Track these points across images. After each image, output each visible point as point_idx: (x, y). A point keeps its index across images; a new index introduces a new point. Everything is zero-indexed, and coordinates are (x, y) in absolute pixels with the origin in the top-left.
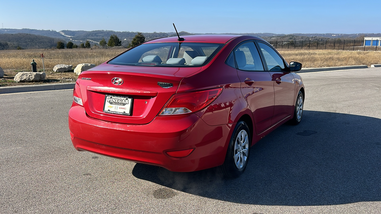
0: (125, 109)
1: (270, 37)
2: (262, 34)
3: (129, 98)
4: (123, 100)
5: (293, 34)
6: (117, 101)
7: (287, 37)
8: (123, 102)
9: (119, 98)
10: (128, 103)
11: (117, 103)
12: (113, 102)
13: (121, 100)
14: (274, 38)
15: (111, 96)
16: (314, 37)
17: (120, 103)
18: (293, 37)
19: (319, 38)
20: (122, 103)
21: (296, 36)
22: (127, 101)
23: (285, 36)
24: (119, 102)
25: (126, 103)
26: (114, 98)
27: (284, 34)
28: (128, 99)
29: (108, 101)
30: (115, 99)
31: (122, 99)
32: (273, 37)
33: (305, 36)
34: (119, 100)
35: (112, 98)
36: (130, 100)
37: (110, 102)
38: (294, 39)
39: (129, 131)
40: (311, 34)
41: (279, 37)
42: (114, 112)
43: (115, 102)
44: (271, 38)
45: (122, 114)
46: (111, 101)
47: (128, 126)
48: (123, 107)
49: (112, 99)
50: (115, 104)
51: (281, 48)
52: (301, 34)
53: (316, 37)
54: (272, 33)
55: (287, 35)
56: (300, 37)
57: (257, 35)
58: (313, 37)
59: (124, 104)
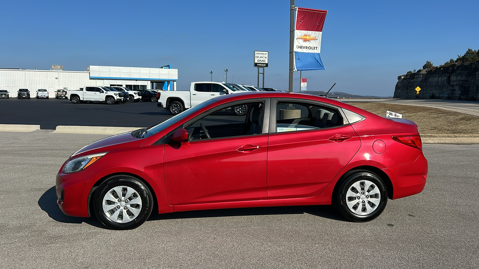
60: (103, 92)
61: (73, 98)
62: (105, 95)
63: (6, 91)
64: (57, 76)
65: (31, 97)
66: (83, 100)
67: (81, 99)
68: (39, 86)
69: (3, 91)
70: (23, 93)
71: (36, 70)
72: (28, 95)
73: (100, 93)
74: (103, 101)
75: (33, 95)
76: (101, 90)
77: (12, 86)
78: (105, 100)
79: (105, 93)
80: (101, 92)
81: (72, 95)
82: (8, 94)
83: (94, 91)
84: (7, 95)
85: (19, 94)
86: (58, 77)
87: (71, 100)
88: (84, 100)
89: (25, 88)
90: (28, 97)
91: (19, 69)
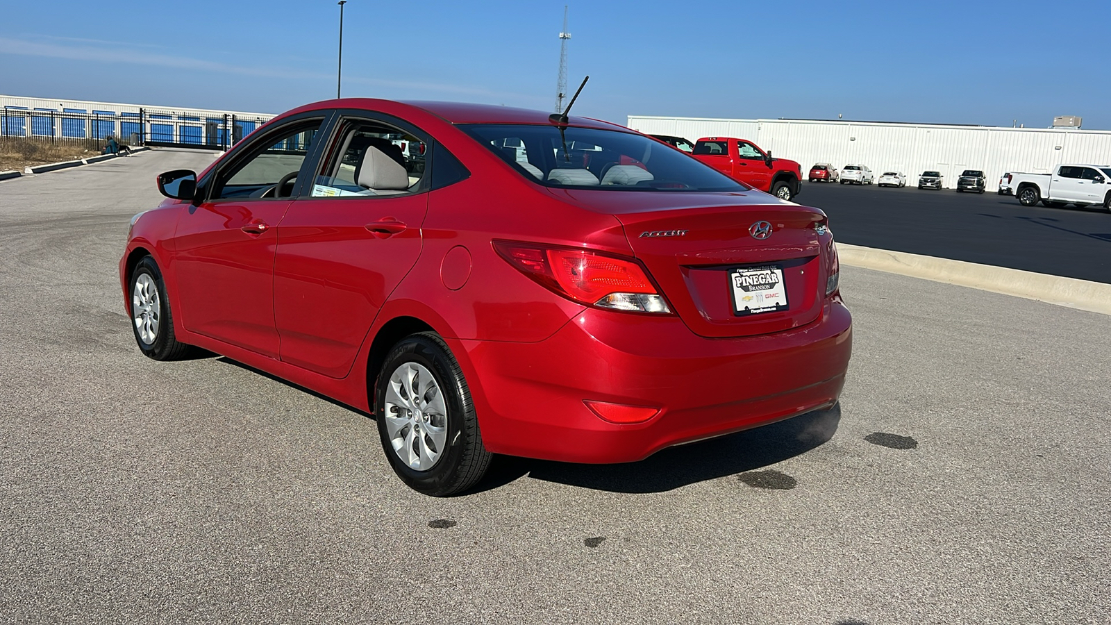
0: (776, 295)
3: (776, 267)
4: (767, 276)
6: (757, 280)
8: (767, 280)
9: (759, 273)
11: (757, 286)
12: (748, 284)
13: (763, 276)
15: (740, 271)
17: (763, 285)
22: (774, 277)
24: (761, 282)
25: (774, 281)
26: (748, 274)
28: (775, 271)
29: (739, 285)
30: (751, 277)
31: (764, 272)
34: (759, 276)
35: (744, 274)
36: (779, 274)
37: (742, 287)
42: (758, 308)
43: (752, 284)
45: (775, 309)
46: (744, 284)
47: (806, 332)
48: (771, 291)
49: (744, 279)
50: (753, 288)
59: (772, 286)
60: (1102, 181)
61: (1024, 192)
62: (1106, 188)
63: (937, 175)
64: (1059, 142)
65: (986, 190)
66: (1047, 197)
67: (1043, 196)
68: (1012, 164)
69: (931, 172)
70: (970, 180)
71: (1014, 129)
72: (981, 184)
73: (1093, 183)
74: (1097, 205)
75: (991, 186)
76: (1099, 175)
77: (953, 164)
78: (1103, 202)
79: (1108, 183)
80: (1097, 181)
81: (1022, 185)
82: (940, 181)
83: (1080, 178)
84: (937, 183)
85: (961, 182)
86: (1062, 146)
87: (1018, 196)
88: (1051, 198)
89: (978, 170)
90: (977, 189)
91: (977, 126)
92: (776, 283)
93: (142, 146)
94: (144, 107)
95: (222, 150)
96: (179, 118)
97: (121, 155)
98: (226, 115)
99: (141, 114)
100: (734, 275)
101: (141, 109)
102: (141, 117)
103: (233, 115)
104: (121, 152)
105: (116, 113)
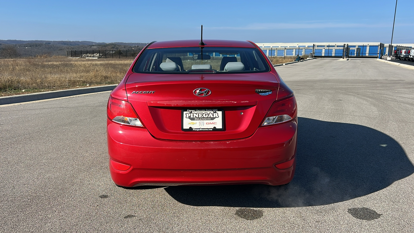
0: (215, 123)
1: (89, 46)
2: (80, 42)
3: (219, 110)
4: (210, 114)
5: (115, 43)
6: (201, 115)
7: (109, 46)
8: (209, 116)
9: (204, 112)
10: (217, 116)
11: (201, 118)
12: (194, 117)
13: (207, 114)
14: (95, 47)
15: (190, 111)
16: (137, 47)
17: (206, 118)
18: (115, 46)
19: (142, 48)
20: (209, 118)
21: (118, 45)
22: (215, 115)
23: (106, 44)
24: (205, 116)
25: (214, 116)
26: (196, 112)
27: (104, 42)
28: (217, 112)
29: (187, 117)
30: (198, 114)
31: (208, 112)
32: (93, 46)
33: (128, 45)
34: (203, 114)
35: (193, 112)
36: (220, 113)
37: (190, 118)
38: (117, 49)
39: (232, 148)
40: (133, 44)
41: (100, 46)
42: (199, 129)
43: (198, 117)
44: (91, 47)
45: (212, 130)
46: (192, 117)
47: (228, 143)
48: (211, 121)
49: (192, 114)
50: (198, 119)
51: (112, 57)
52: (123, 43)
53: (139, 46)
54: (91, 41)
55: (109, 44)
56: (122, 46)
57: (75, 43)
58: (135, 47)
59: (213, 119)
92: (216, 117)
93: (313, 57)
94: (315, 43)
95: (342, 58)
96: (327, 46)
97: (301, 61)
98: (345, 44)
99: (313, 46)
100: (185, 113)
101: (314, 44)
102: (313, 47)
103: (347, 44)
104: (301, 60)
105: (306, 46)
